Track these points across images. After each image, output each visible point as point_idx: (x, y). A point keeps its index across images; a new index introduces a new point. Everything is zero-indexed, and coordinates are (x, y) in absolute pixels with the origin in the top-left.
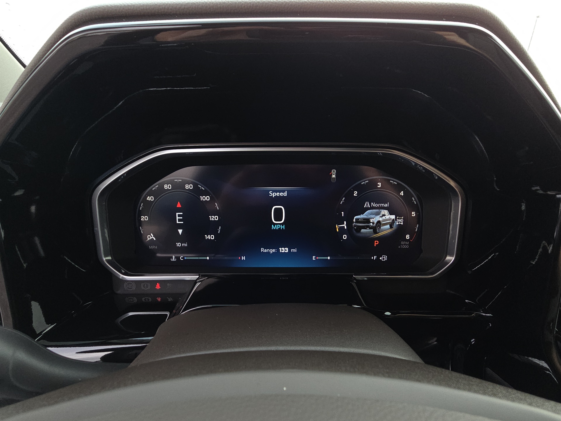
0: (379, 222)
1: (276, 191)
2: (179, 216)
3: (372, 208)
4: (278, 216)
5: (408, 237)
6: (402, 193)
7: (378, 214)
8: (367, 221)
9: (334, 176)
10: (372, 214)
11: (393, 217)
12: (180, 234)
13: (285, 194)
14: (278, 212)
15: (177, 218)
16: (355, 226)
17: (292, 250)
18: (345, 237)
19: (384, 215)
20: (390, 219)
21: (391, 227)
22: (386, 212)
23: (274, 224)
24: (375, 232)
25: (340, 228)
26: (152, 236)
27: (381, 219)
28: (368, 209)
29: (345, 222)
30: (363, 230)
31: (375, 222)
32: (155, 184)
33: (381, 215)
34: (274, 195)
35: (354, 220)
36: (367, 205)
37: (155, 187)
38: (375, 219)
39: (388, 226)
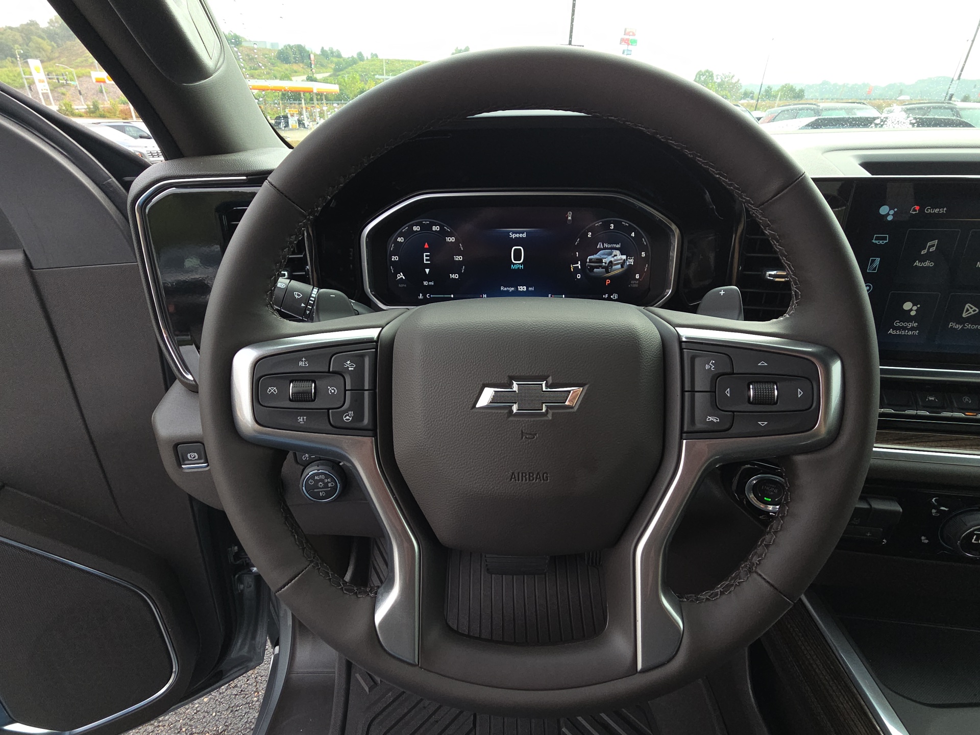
0: (611, 262)
1: (516, 233)
2: (427, 256)
3: (605, 249)
4: (517, 257)
5: (637, 276)
6: (633, 234)
7: (610, 254)
8: (600, 261)
9: (570, 218)
10: (604, 254)
11: (624, 257)
12: (427, 273)
13: (524, 235)
14: (517, 253)
15: (425, 258)
16: (588, 266)
17: (530, 289)
18: (579, 276)
19: (616, 256)
20: (621, 259)
21: (622, 267)
22: (618, 252)
23: (514, 264)
24: (607, 272)
25: (575, 268)
26: (402, 275)
27: (612, 259)
28: (600, 249)
29: (579, 262)
30: (595, 270)
31: (607, 262)
32: (405, 226)
33: (613, 255)
34: (513, 236)
35: (588, 260)
36: (600, 245)
37: (405, 229)
38: (607, 260)
39: (619, 266)
